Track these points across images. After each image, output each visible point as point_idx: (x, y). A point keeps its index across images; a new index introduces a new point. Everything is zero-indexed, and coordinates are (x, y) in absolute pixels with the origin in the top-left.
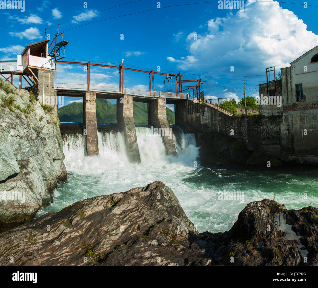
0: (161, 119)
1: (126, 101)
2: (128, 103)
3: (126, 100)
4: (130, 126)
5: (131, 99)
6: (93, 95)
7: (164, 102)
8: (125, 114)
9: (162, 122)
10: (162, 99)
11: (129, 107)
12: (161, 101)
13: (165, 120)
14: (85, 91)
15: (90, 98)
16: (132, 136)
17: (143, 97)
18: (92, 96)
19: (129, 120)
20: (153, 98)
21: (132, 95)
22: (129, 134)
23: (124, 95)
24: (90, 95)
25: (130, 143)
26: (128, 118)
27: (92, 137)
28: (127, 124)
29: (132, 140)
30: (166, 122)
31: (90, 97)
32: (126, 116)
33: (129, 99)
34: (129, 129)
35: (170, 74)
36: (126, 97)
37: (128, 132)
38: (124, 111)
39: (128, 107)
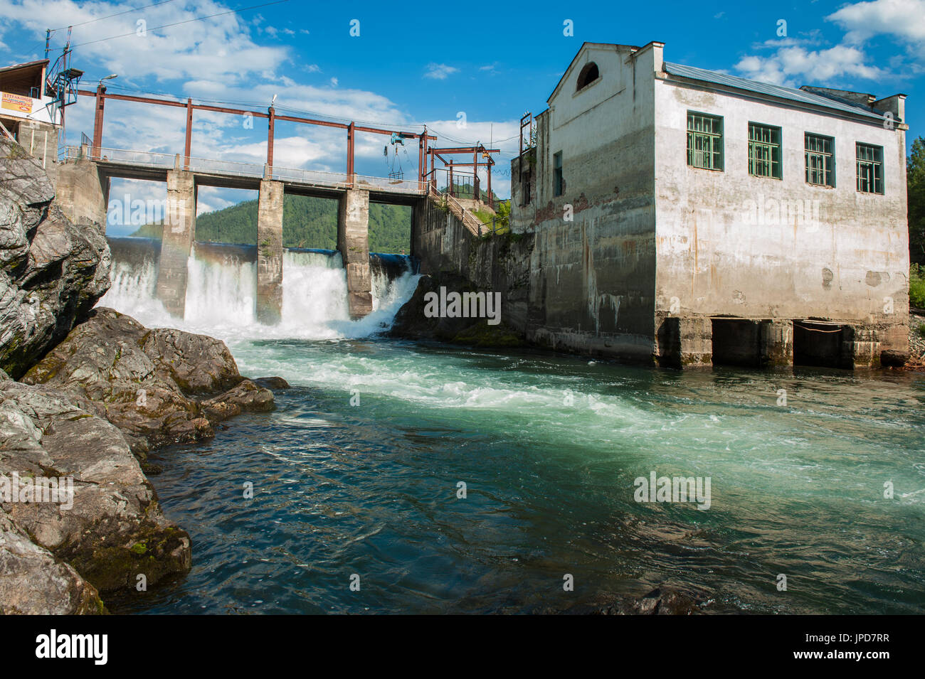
0: (352, 237)
1: (267, 193)
2: (270, 198)
3: (265, 191)
4: (269, 248)
5: (278, 190)
6: (186, 178)
7: (363, 199)
8: (262, 222)
9: (353, 244)
10: (360, 193)
11: (274, 208)
12: (356, 196)
13: (363, 240)
14: (166, 170)
15: (178, 186)
16: (272, 271)
17: (312, 185)
18: (183, 180)
19: (270, 236)
20: (336, 189)
21: (282, 182)
22: (265, 265)
23: (261, 179)
24: (179, 178)
25: (263, 285)
26: (270, 232)
27: (173, 269)
28: (264, 246)
29: (268, 279)
30: (362, 245)
31: (178, 182)
32: (264, 228)
33: (274, 190)
34: (266, 256)
35: (401, 133)
36: (267, 184)
37: (263, 262)
38: (260, 217)
39: (270, 207)
